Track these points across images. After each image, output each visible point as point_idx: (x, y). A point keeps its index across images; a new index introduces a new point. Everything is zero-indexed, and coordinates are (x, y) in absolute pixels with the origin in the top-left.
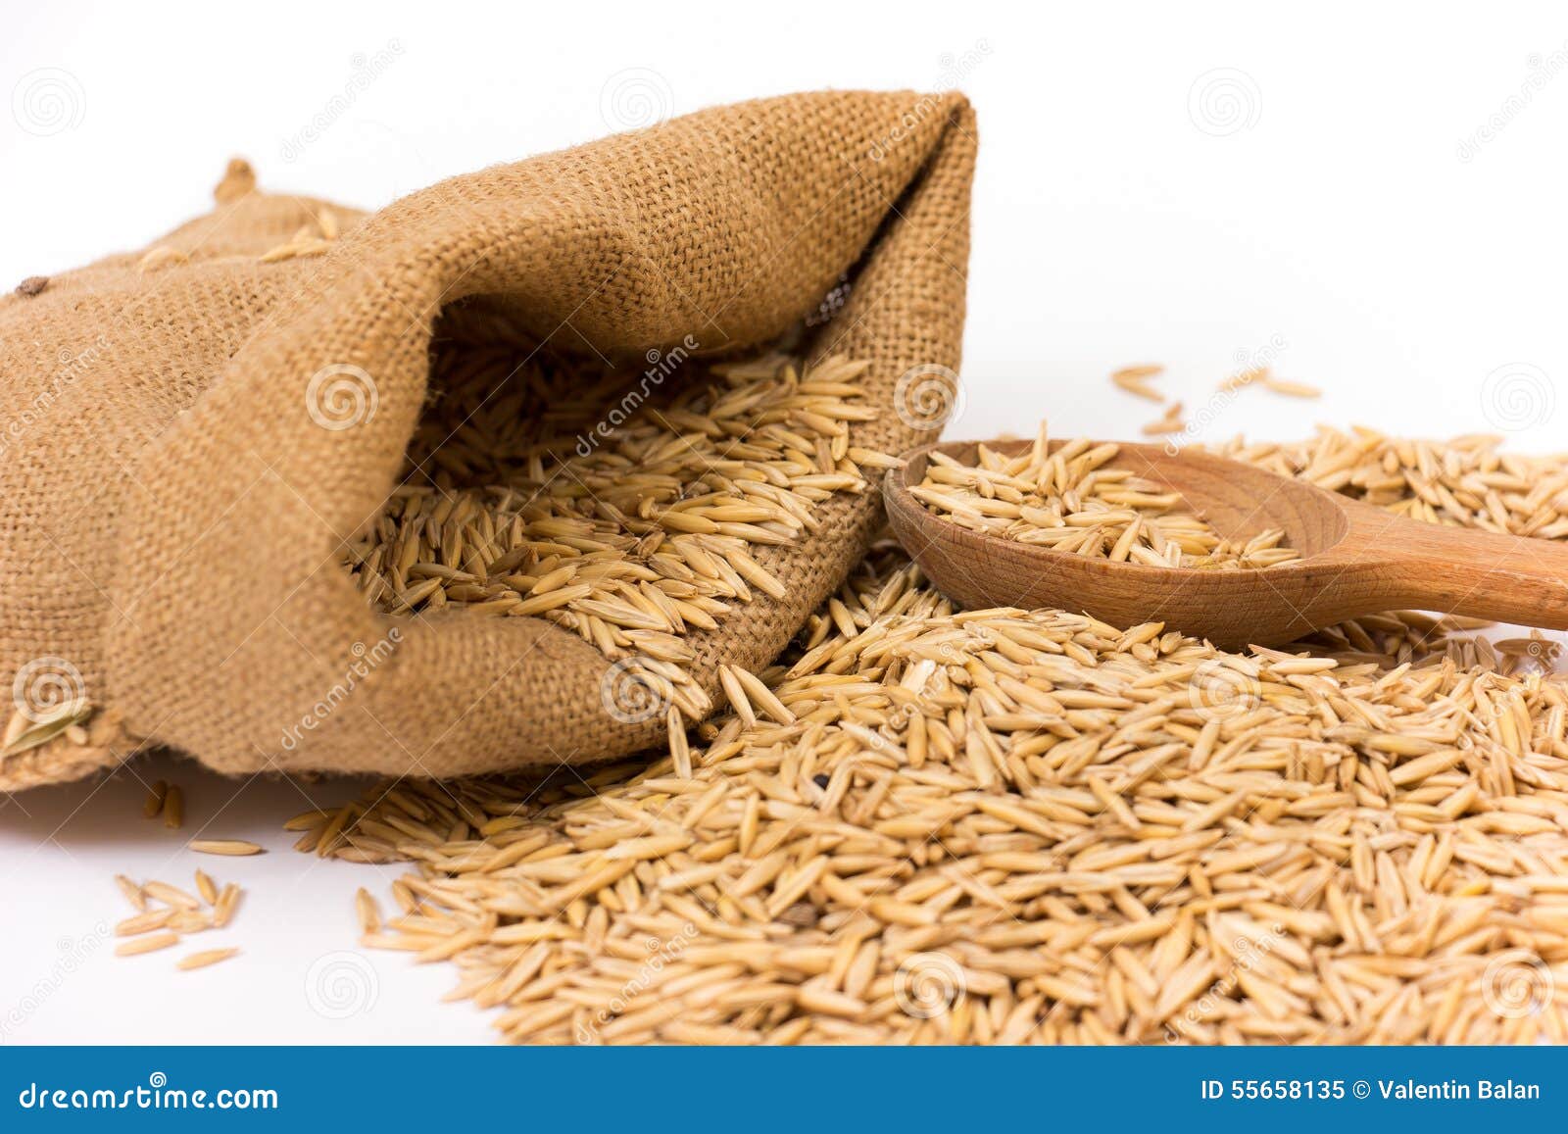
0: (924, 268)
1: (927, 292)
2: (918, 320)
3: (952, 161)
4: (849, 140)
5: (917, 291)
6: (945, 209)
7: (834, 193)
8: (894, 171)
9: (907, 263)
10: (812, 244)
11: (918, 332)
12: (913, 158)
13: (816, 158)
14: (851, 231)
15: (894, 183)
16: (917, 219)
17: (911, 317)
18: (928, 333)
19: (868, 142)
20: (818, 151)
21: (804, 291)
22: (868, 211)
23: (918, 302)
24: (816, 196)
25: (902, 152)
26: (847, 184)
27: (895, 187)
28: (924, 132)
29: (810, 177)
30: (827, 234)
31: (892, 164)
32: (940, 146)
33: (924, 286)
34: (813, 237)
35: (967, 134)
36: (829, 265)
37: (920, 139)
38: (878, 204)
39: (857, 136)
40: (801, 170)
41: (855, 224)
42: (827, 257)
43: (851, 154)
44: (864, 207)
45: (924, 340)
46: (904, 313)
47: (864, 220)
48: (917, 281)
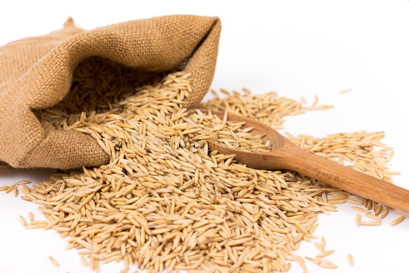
0: (204, 57)
1: (204, 63)
2: (201, 70)
3: (214, 33)
4: (188, 25)
5: (202, 63)
6: (211, 44)
7: (182, 37)
8: (198, 33)
9: (200, 56)
10: (177, 49)
11: (200, 73)
12: (204, 31)
13: (178, 28)
14: (187, 47)
15: (198, 37)
16: (204, 46)
17: (199, 69)
18: (203, 73)
19: (192, 27)
20: (179, 27)
21: (175, 59)
22: (192, 42)
23: (202, 65)
24: (178, 37)
25: (201, 29)
26: (186, 36)
27: (199, 38)
28: (206, 25)
29: (177, 33)
30: (181, 47)
31: (198, 32)
32: (211, 29)
33: (203, 62)
34: (177, 47)
35: (218, 27)
36: (182, 54)
37: (205, 27)
38: (194, 41)
39: (190, 25)
40: (174, 31)
41: (189, 45)
42: (181, 52)
43: (188, 29)
44: (191, 41)
45: (202, 74)
46: (198, 68)
47: (191, 45)
48: (202, 60)
